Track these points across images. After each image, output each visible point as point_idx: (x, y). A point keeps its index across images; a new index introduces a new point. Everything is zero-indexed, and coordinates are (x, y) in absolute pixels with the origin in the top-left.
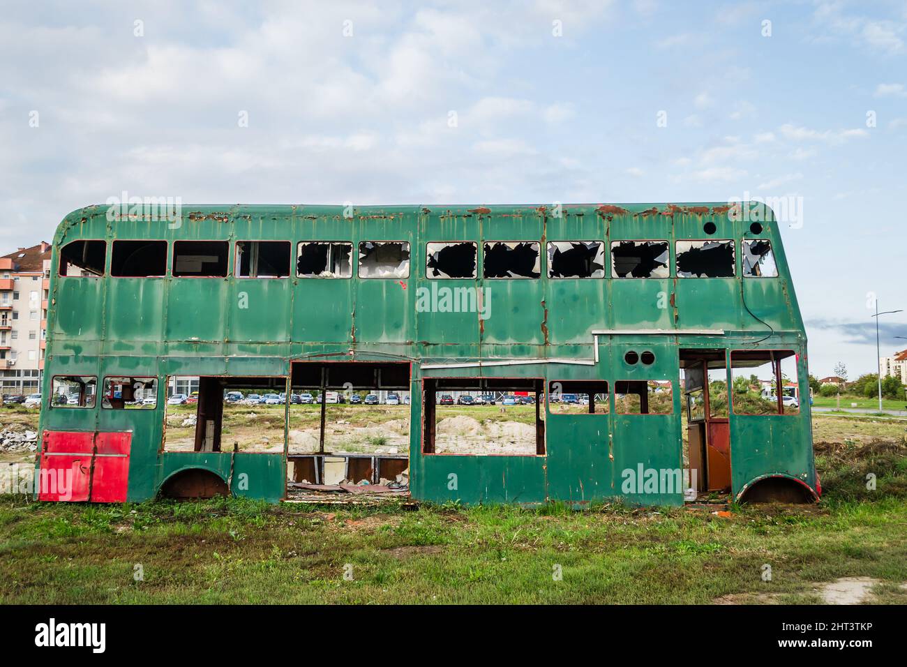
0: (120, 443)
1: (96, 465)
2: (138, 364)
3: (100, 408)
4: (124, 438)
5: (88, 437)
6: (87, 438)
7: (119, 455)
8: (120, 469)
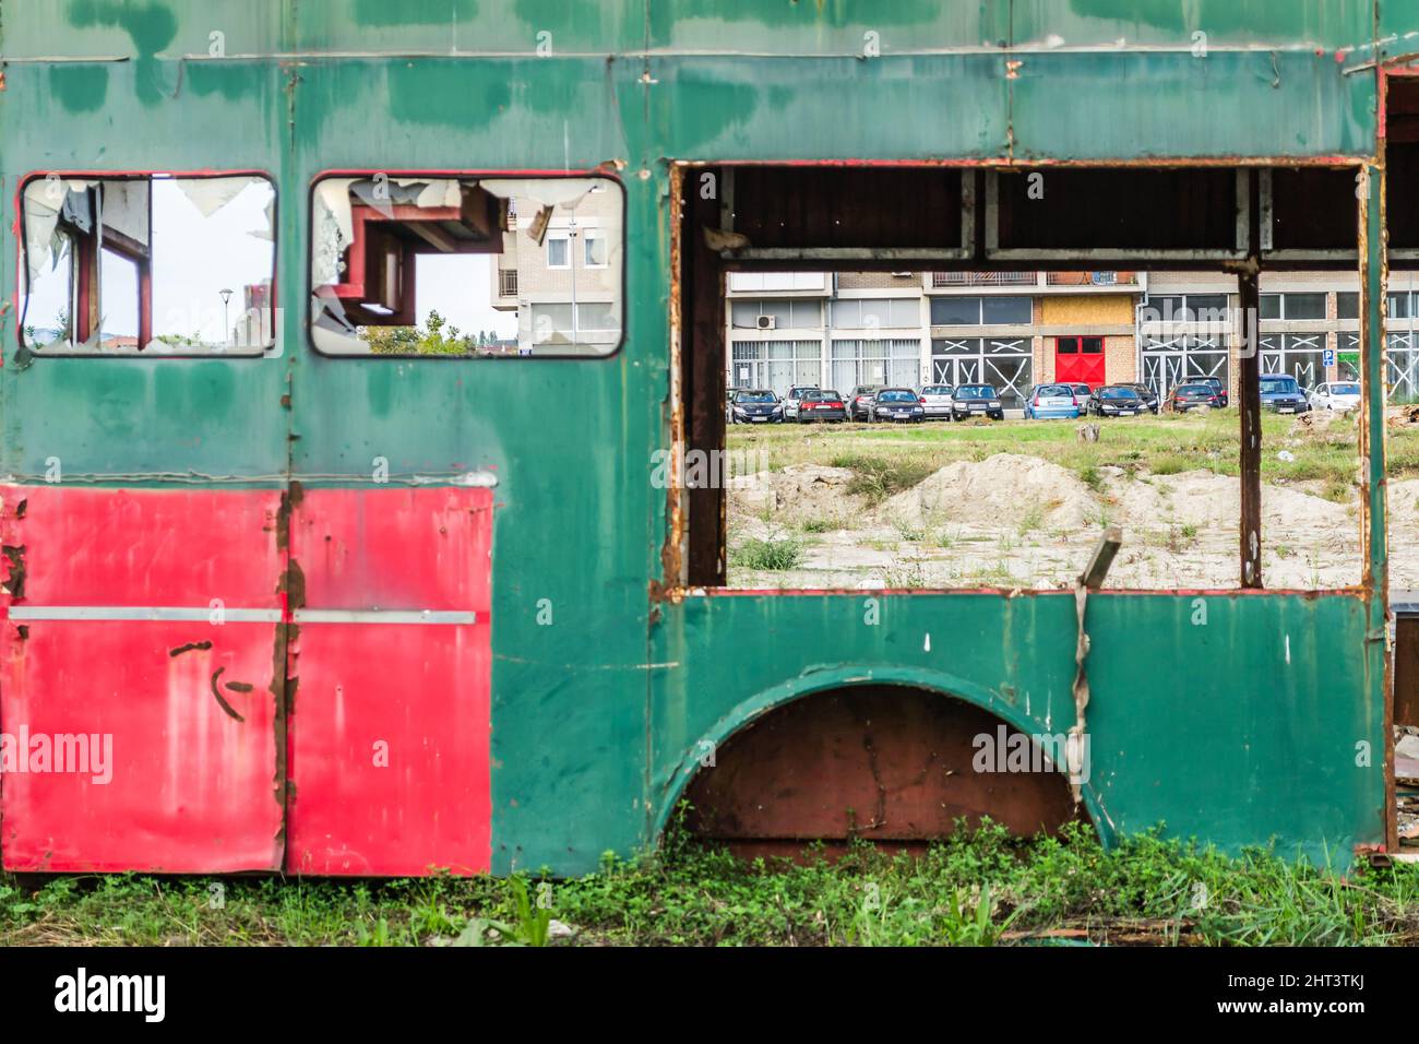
0: (427, 541)
1: (303, 672)
2: (498, 98)
3: (302, 352)
4: (451, 521)
5: (245, 516)
6: (240, 520)
7: (429, 617)
8: (438, 693)
